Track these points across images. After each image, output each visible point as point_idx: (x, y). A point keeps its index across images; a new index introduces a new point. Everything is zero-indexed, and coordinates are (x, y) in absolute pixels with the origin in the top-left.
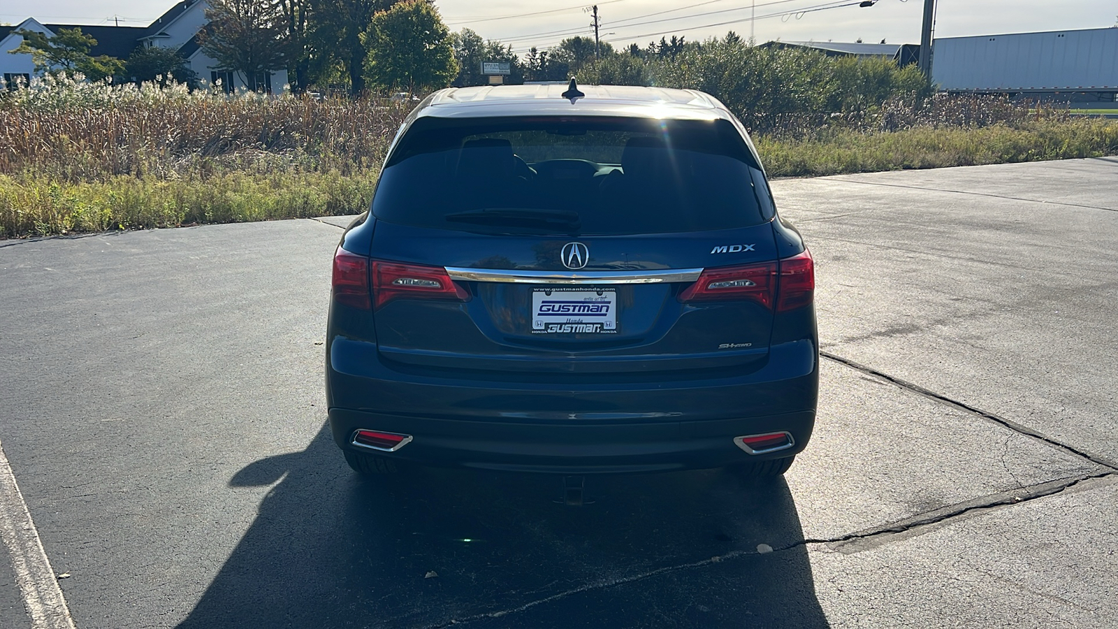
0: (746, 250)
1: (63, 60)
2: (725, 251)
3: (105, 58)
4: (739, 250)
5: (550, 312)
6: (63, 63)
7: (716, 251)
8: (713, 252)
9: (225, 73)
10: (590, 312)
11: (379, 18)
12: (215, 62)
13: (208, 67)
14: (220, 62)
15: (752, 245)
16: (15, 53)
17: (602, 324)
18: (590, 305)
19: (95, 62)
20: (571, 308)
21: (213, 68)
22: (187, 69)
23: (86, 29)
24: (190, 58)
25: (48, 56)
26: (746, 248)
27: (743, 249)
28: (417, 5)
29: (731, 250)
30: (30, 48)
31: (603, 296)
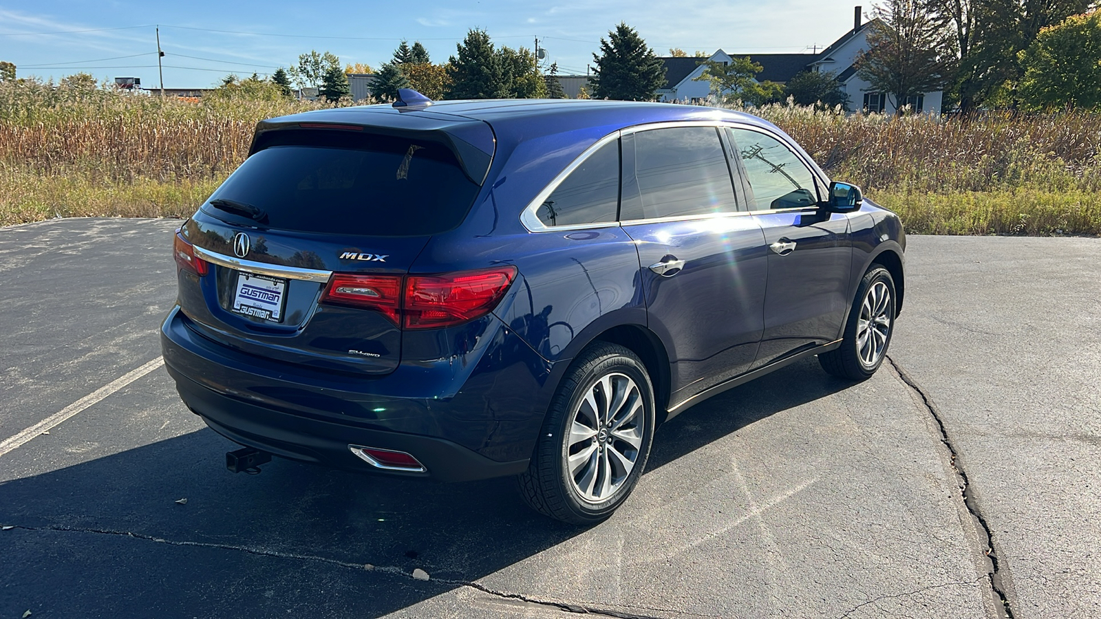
0: (375, 260)
1: (733, 86)
2: (353, 258)
3: (767, 83)
4: (369, 259)
5: (246, 295)
6: (732, 89)
7: (345, 256)
8: (342, 257)
9: (878, 96)
10: (268, 300)
11: (1044, 34)
12: (868, 84)
13: (861, 90)
14: (871, 85)
15: (384, 256)
16: (696, 80)
17: (271, 312)
18: (269, 293)
19: (758, 86)
20: (258, 294)
21: (866, 91)
22: (841, 92)
23: (755, 58)
24: (846, 82)
25: (722, 82)
26: (376, 257)
27: (372, 258)
28: (1092, 18)
29: (360, 258)
30: (708, 75)
31: (277, 286)
